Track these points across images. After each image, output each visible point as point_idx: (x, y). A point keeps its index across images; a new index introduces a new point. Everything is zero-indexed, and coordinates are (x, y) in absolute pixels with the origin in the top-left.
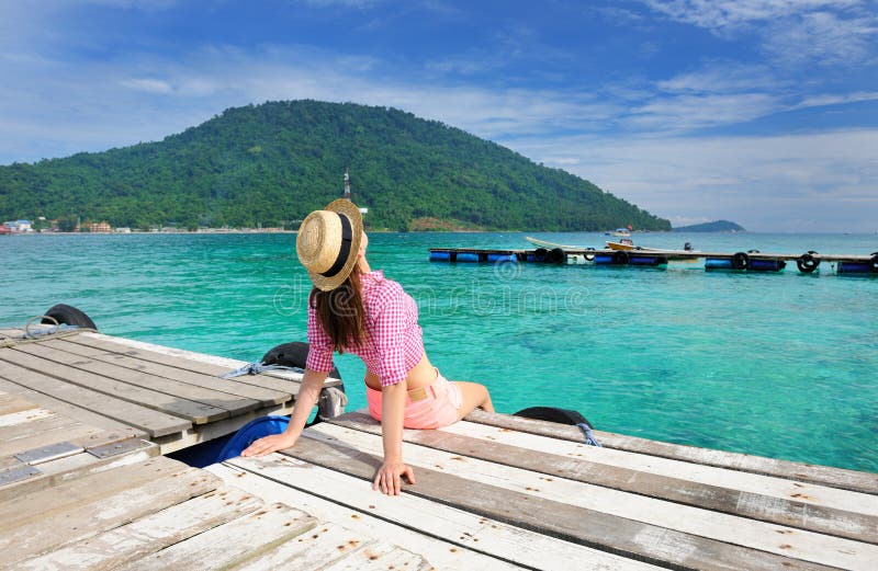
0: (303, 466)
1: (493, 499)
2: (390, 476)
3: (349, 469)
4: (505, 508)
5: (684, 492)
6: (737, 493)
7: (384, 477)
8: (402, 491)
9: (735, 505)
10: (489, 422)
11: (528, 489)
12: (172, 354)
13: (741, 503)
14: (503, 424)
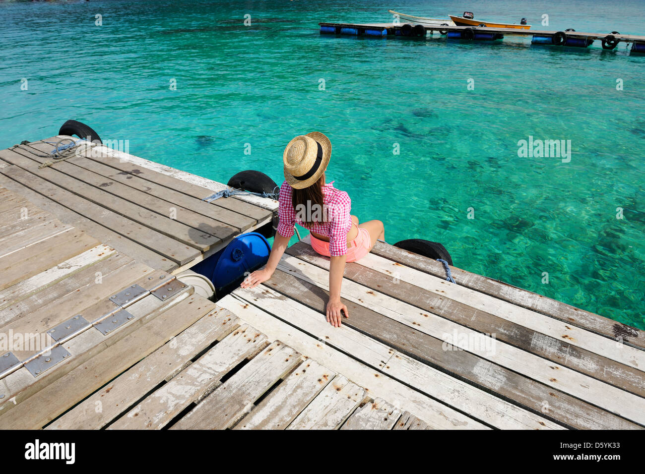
0: (280, 298)
1: (395, 333)
2: (335, 314)
3: (308, 301)
4: (402, 341)
5: (503, 331)
6: (532, 332)
7: (331, 314)
8: (342, 323)
9: (530, 344)
10: (387, 255)
11: (414, 323)
12: (164, 172)
13: (534, 341)
14: (395, 257)
